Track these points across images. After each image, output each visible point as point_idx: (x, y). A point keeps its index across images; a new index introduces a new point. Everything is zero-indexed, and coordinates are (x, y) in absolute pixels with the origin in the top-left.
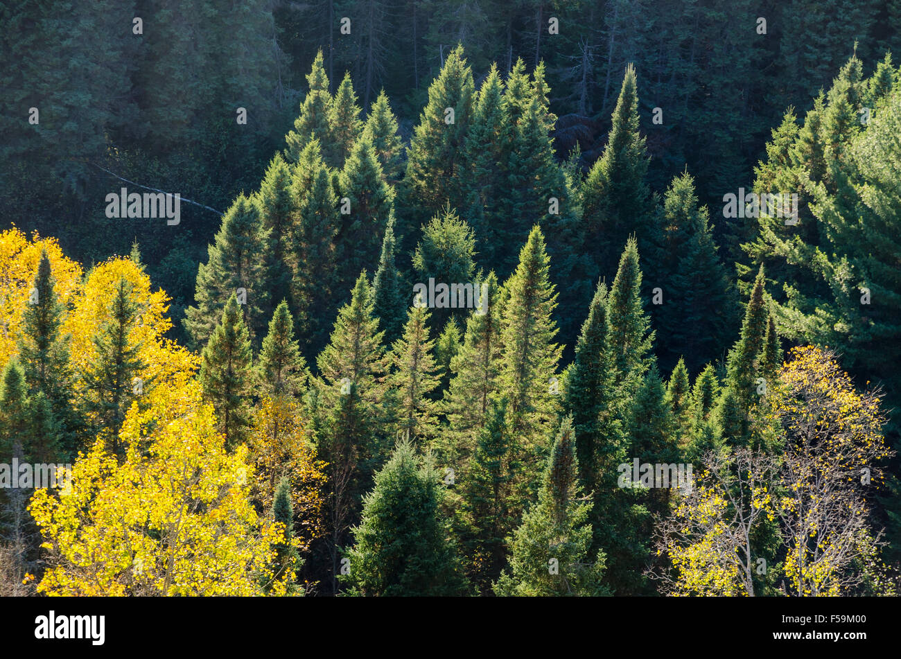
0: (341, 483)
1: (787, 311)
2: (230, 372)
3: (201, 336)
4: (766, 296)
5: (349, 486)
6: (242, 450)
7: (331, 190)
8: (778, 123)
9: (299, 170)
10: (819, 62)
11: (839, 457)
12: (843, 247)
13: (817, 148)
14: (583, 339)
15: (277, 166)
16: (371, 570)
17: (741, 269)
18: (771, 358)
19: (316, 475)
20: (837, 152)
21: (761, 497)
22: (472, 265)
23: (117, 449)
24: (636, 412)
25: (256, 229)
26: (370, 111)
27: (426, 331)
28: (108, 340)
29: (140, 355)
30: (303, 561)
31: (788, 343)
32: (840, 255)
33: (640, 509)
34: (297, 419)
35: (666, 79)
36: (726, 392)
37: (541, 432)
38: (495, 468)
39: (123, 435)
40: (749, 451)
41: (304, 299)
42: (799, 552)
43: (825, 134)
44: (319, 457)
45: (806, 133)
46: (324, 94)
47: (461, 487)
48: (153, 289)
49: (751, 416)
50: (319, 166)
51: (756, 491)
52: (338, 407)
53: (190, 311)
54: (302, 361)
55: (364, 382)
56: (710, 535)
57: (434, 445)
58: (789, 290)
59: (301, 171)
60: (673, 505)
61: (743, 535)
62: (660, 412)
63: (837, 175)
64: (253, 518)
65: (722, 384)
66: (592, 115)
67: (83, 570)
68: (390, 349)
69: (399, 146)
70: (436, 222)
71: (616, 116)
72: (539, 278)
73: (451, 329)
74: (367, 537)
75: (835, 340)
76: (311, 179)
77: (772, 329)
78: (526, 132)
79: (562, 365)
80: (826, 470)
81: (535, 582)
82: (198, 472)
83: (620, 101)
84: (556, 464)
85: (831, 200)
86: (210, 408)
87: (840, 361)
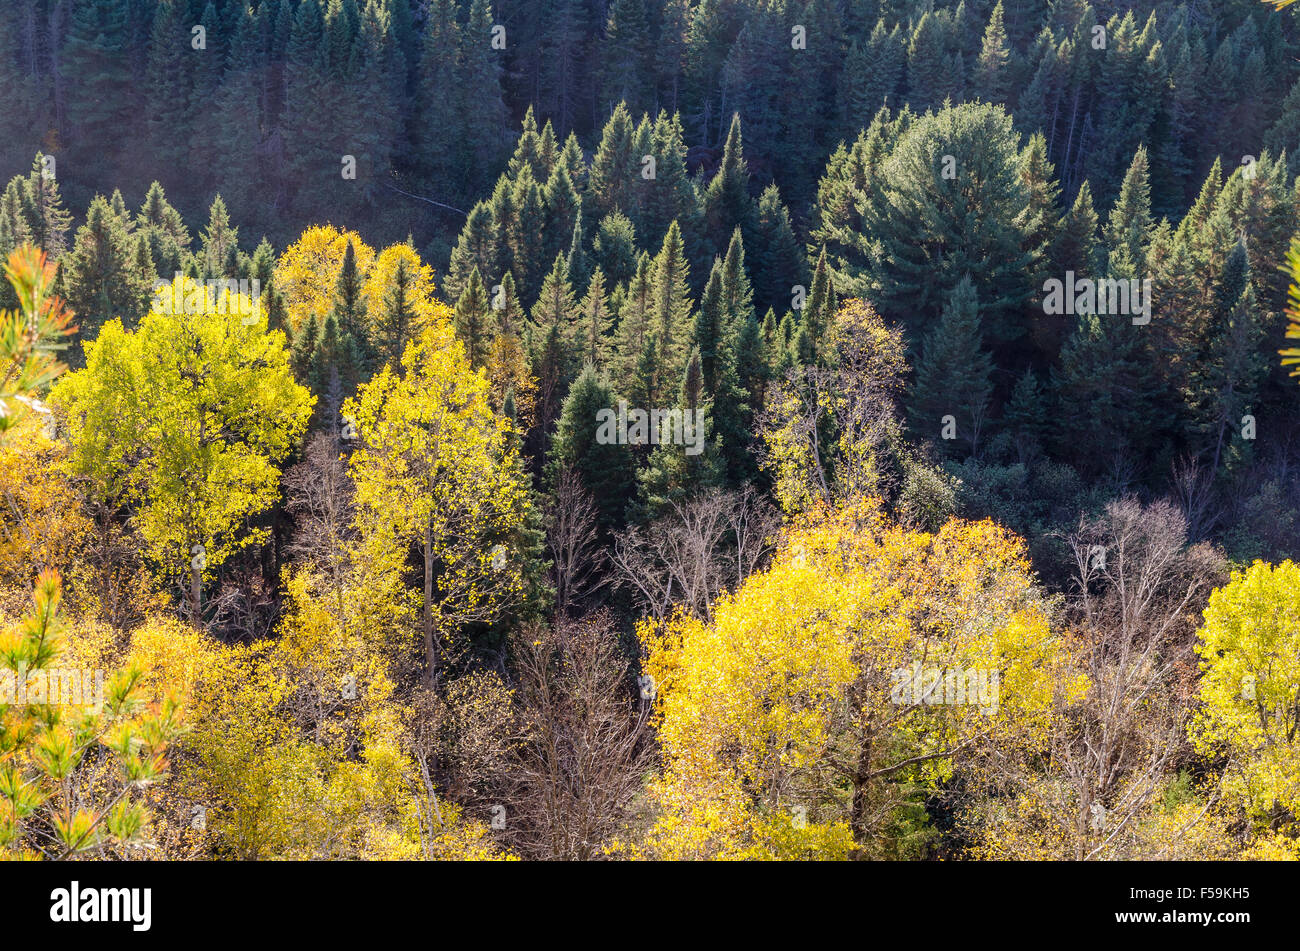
0: (548, 391)
1: (841, 276)
2: (474, 319)
3: (454, 296)
4: (828, 266)
5: (553, 394)
6: (483, 370)
7: (539, 197)
8: (834, 152)
9: (518, 185)
10: (861, 109)
11: (875, 371)
12: (879, 232)
13: (860, 168)
14: (706, 295)
15: (503, 182)
16: (568, 448)
17: (811, 248)
18: (831, 307)
19: (531, 386)
20: (873, 170)
21: (824, 398)
22: (633, 246)
23: (400, 371)
24: (741, 343)
25: (490, 224)
26: (564, 145)
27: (603, 291)
28: (393, 299)
29: (414, 308)
30: (523, 443)
31: (841, 297)
32: (875, 238)
33: (745, 407)
34: (519, 349)
35: (760, 122)
36: (801, 329)
37: (679, 357)
38: (649, 381)
39: (404, 361)
40: (816, 368)
41: (522, 270)
42: (849, 434)
43: (865, 158)
44: (533, 375)
45: (852, 157)
46: (534, 134)
47: (627, 393)
48: (423, 265)
49: (818, 345)
50: (531, 182)
51: (821, 395)
52: (545, 341)
53: (447, 278)
54: (521, 311)
55: (562, 325)
56: (790, 423)
57: (609, 365)
58: (842, 261)
59: (519, 185)
60: (766, 404)
61: (812, 423)
62: (757, 343)
63: (873, 185)
64: (490, 415)
65: (799, 324)
66: (710, 147)
67: (379, 450)
68: (579, 302)
69: (584, 168)
70: (609, 218)
71: (727, 147)
72: (676, 256)
73: (619, 288)
74: (565, 427)
75: (872, 295)
76: (525, 191)
77: (831, 288)
78: (668, 158)
79: (692, 312)
80: (867, 380)
81: (675, 456)
82: (453, 386)
83: (730, 137)
84: (689, 377)
85: (869, 202)
86: (460, 343)
87: (876, 308)
